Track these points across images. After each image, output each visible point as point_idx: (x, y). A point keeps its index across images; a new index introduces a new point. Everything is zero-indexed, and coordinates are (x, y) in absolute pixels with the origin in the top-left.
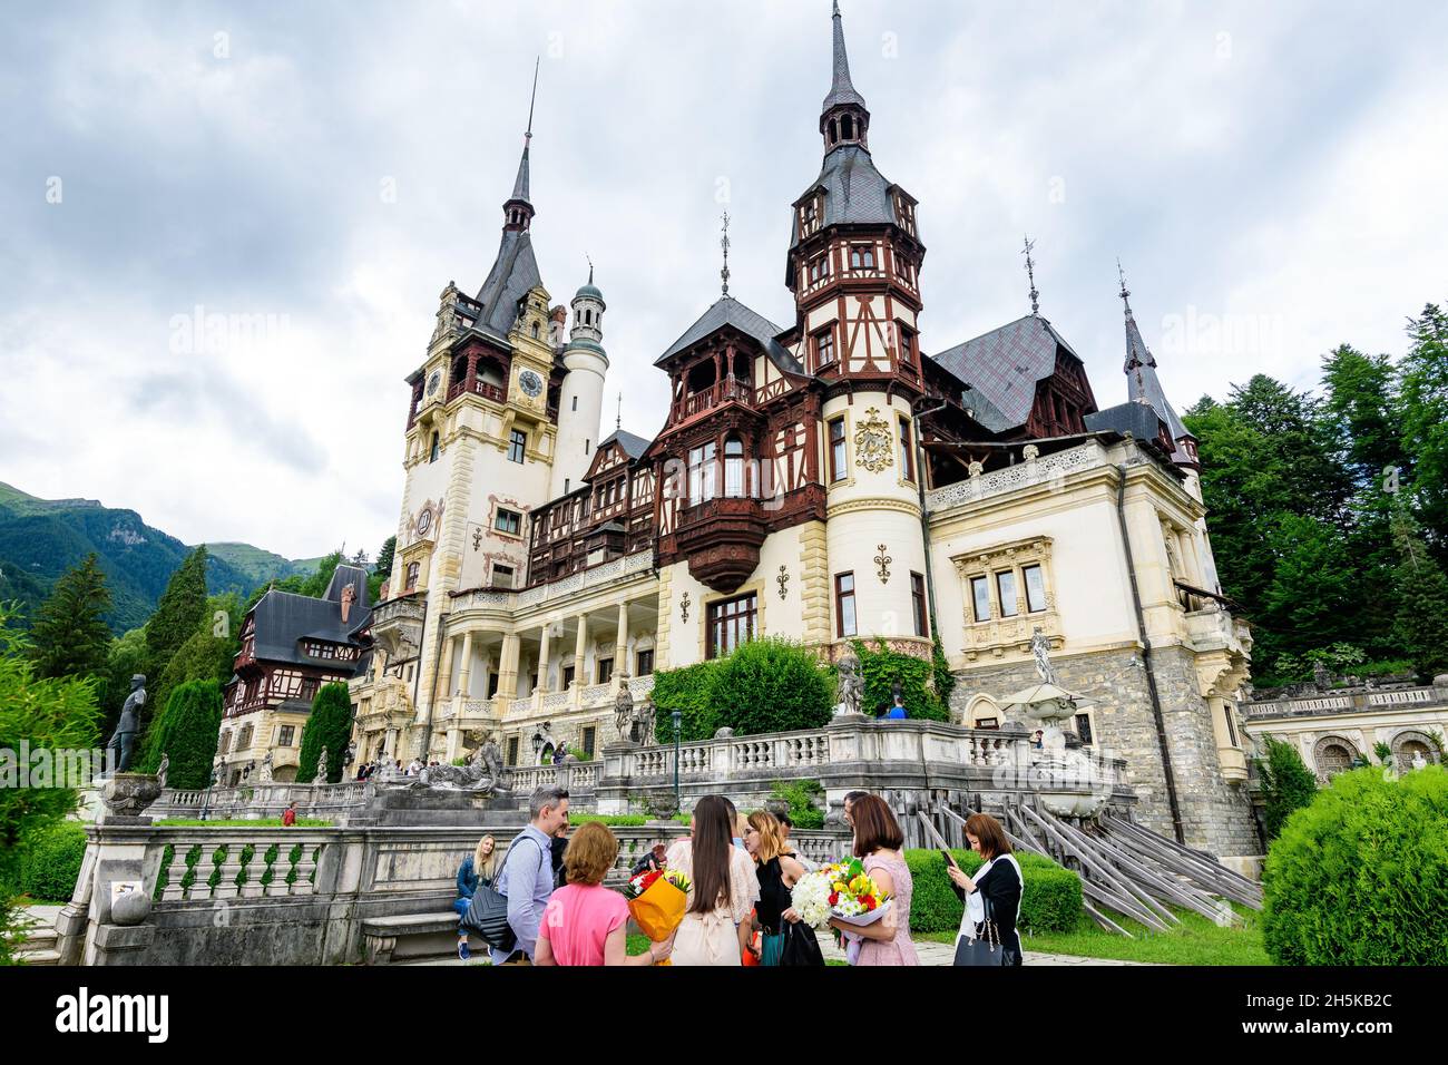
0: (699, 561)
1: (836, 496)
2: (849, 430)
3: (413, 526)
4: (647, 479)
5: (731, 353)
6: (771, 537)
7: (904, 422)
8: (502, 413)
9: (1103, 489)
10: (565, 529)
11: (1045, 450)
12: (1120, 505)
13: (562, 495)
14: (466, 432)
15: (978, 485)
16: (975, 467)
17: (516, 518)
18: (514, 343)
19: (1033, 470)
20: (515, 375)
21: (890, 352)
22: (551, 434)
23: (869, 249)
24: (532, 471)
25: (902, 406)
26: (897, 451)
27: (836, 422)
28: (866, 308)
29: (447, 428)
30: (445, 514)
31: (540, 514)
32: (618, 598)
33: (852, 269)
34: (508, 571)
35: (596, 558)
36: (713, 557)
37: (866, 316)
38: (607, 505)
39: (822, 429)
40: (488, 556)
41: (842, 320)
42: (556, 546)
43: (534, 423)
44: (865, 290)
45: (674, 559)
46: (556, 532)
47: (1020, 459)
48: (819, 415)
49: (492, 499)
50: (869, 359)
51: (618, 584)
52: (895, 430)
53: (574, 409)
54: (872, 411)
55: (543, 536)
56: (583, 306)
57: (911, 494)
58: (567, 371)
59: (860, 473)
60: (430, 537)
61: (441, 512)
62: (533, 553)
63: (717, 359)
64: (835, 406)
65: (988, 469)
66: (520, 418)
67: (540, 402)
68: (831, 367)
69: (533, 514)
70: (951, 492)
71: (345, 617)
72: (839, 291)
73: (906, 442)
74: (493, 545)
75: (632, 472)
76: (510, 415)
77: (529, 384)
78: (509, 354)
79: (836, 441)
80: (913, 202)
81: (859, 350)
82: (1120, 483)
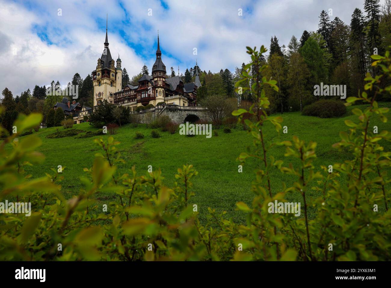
0: (143, 103)
1: (157, 98)
2: (158, 92)
3: (97, 95)
4: (133, 91)
5: (146, 82)
6: (150, 101)
7: (163, 91)
8: (110, 80)
9: (178, 99)
10: (120, 97)
11: (175, 95)
12: (180, 100)
13: (118, 91)
14: (106, 83)
15: (169, 98)
16: (169, 96)
17: (112, 94)
18: (111, 70)
19: (174, 97)
20: (111, 74)
21: (162, 84)
22: (116, 82)
23: (161, 73)
24: (113, 88)
25: (163, 89)
26: (162, 93)
27: (157, 91)
28: (160, 79)
29: (102, 82)
30: (104, 94)
31: (116, 94)
32: (131, 106)
33: (159, 75)
34: (112, 102)
35: (126, 101)
36: (145, 103)
37: (160, 80)
38: (127, 94)
39: (155, 91)
40: (110, 100)
41: (158, 80)
42: (118, 99)
43: (113, 81)
44: (160, 77)
45: (139, 103)
46: (119, 97)
47: (173, 96)
48: (155, 90)
49: (109, 92)
50: (160, 85)
51: (132, 105)
52: (162, 92)
53: (118, 79)
54: (160, 90)
55: (116, 97)
56: (119, 62)
57: (163, 98)
58: (117, 73)
59: (159, 96)
60: (101, 97)
61: (103, 94)
62: (114, 99)
63: (145, 82)
64: (157, 89)
65: (170, 96)
66: (112, 81)
67: (114, 78)
68: (157, 85)
69: (114, 94)
70: (167, 98)
71: (69, 107)
72: (157, 77)
73: (163, 93)
74: (110, 98)
75: (130, 90)
76: (111, 80)
77: (113, 75)
78: (110, 71)
79: (157, 92)
80: (165, 67)
81: (159, 84)
82: (180, 99)
